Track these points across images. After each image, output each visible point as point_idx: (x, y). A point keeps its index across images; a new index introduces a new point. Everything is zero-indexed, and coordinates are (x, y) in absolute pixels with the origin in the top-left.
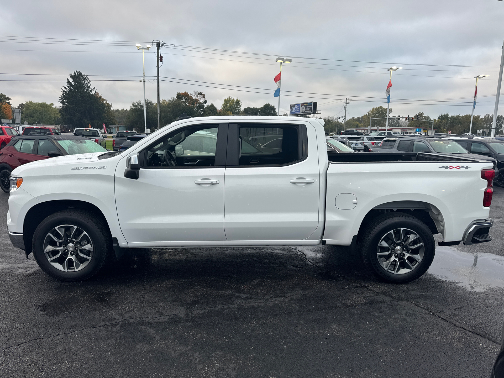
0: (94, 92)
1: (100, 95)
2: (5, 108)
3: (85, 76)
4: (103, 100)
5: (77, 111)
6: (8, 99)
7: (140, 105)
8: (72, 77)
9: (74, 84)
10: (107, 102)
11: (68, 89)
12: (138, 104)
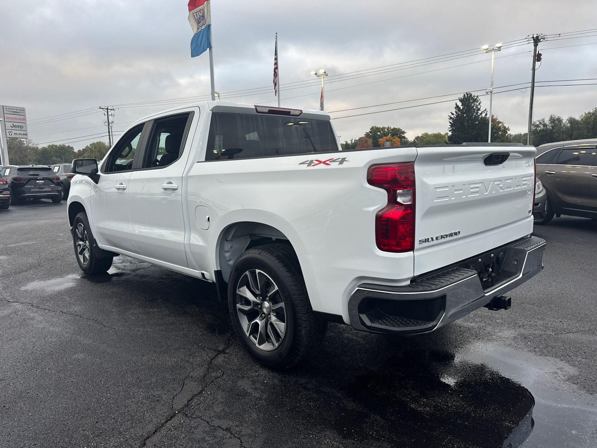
0: (485, 114)
1: (496, 117)
2: (394, 142)
3: (476, 97)
4: (498, 123)
5: (462, 138)
6: (404, 133)
7: (543, 125)
8: (461, 100)
9: (462, 108)
10: (503, 125)
11: (455, 115)
12: (540, 123)
